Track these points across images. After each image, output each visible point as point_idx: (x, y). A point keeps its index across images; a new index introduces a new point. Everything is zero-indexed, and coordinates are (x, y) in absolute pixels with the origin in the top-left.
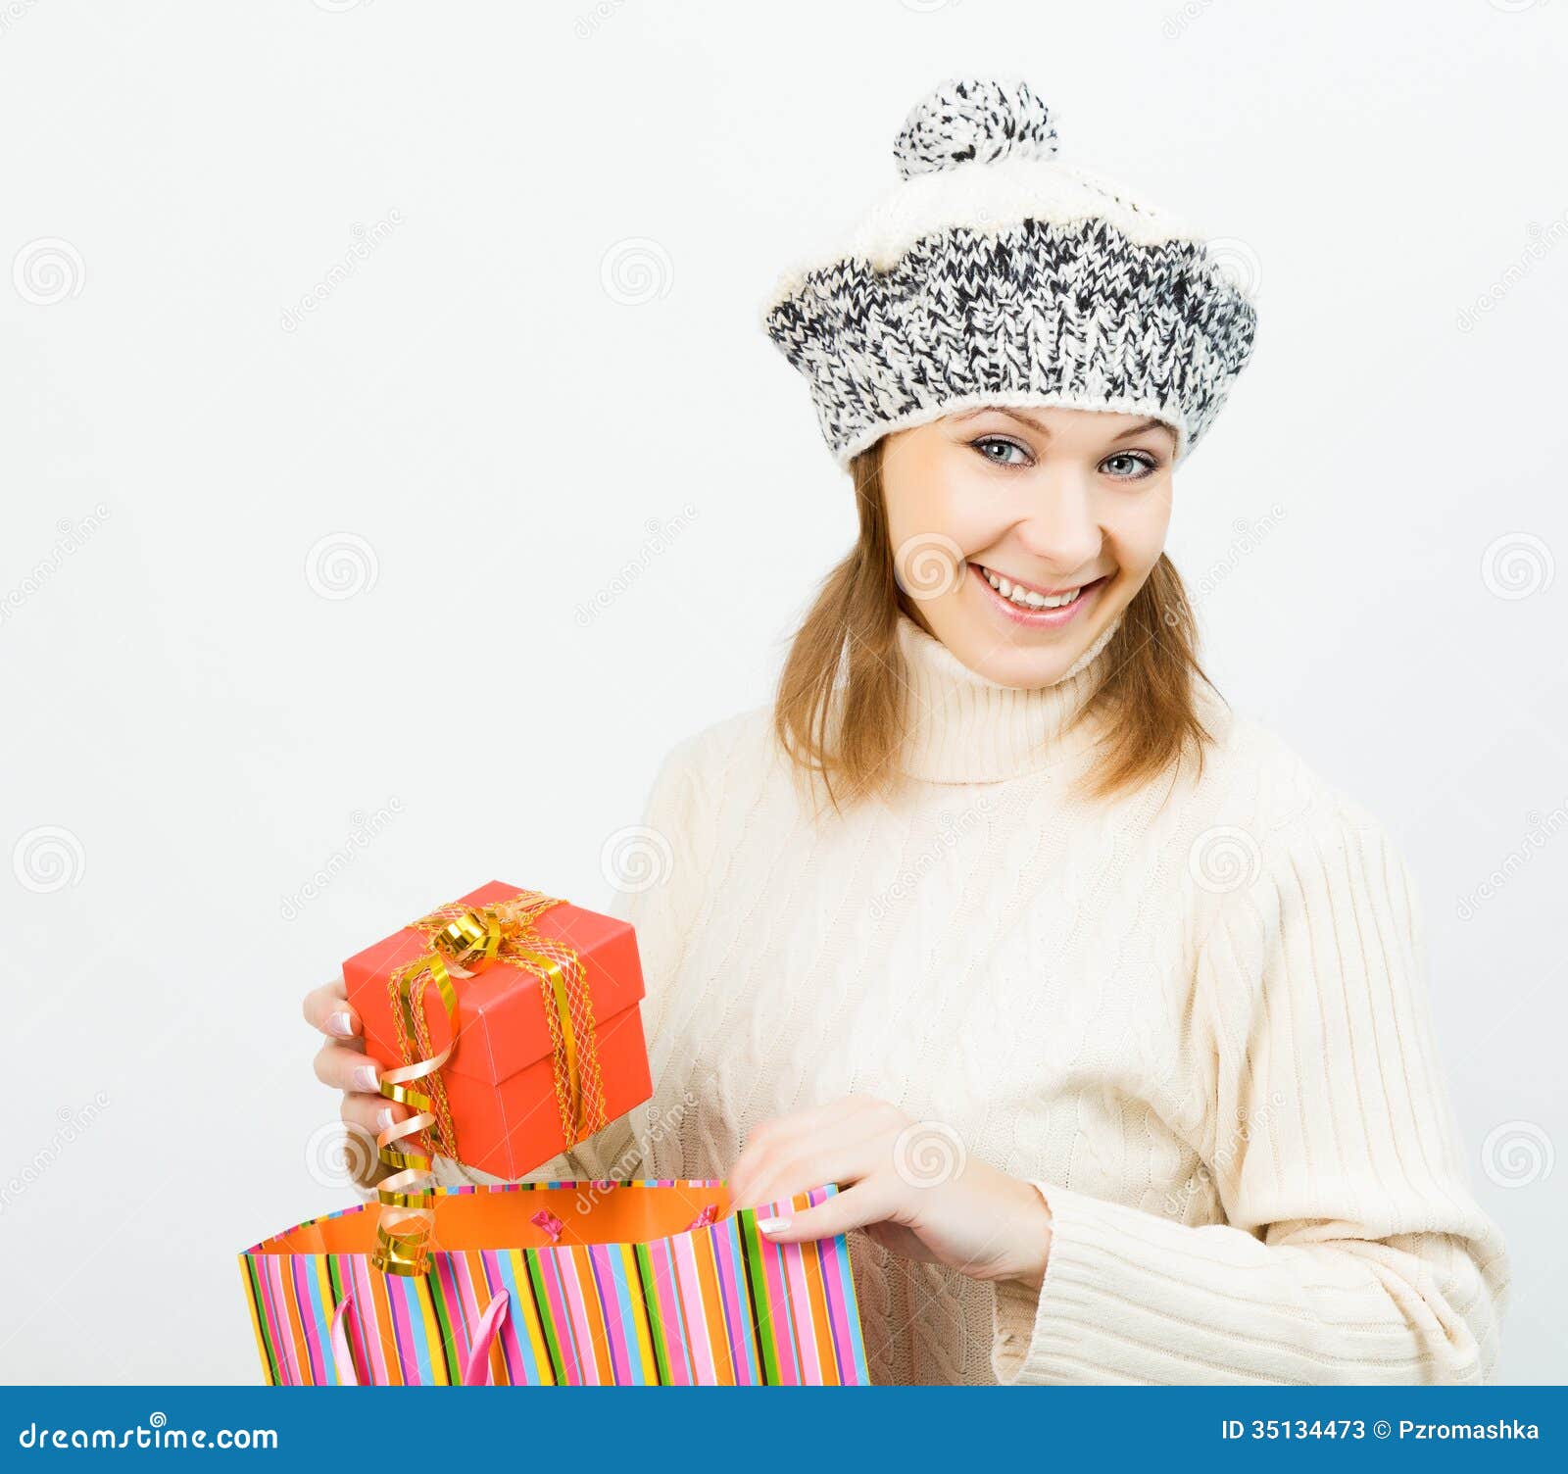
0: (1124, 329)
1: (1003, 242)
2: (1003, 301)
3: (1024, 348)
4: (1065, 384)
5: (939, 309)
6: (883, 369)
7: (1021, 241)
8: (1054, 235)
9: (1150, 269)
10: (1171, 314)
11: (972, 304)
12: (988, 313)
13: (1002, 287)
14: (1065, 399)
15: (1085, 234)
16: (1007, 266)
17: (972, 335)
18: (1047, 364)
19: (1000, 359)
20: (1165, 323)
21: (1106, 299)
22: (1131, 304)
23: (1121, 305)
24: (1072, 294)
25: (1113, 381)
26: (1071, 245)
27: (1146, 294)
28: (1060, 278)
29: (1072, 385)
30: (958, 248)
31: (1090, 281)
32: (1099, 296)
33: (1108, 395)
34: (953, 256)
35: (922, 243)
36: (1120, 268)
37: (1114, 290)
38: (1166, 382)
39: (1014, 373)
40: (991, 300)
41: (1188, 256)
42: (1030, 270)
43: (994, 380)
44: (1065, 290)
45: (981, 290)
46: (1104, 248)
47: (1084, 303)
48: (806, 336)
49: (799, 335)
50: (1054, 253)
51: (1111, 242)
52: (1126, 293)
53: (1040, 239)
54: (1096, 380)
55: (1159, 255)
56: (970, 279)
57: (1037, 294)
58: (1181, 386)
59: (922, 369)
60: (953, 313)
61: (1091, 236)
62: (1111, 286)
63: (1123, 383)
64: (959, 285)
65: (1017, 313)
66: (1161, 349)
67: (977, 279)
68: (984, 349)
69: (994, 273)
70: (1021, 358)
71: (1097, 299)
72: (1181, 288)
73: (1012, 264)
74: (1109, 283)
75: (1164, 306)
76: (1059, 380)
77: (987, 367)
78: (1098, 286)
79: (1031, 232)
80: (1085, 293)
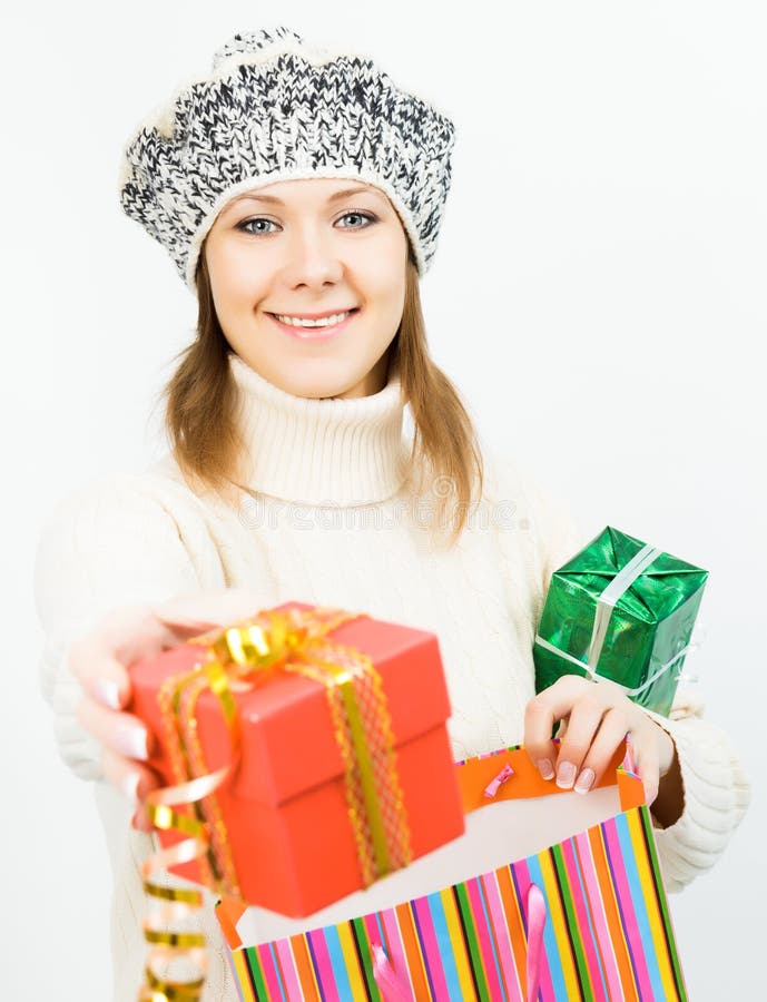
0: (318, 120)
1: (225, 83)
2: (233, 121)
3: (250, 148)
4: (281, 163)
5: (195, 140)
6: (176, 195)
7: (239, 81)
8: (261, 72)
9: (327, 77)
10: (358, 110)
11: (213, 129)
12: (225, 133)
13: (232, 114)
14: (285, 173)
15: (280, 65)
16: (230, 98)
17: (217, 150)
18: (266, 153)
19: (237, 160)
20: (353, 116)
21: (301, 103)
22: (320, 103)
23: (313, 105)
24: (278, 106)
25: (316, 155)
26: (273, 76)
27: (329, 95)
28: (270, 99)
29: (286, 163)
30: (199, 96)
31: (288, 95)
32: (295, 102)
33: (315, 165)
34: (197, 102)
35: (179, 103)
36: (306, 81)
37: (305, 95)
38: (359, 154)
39: (246, 165)
40: (225, 123)
41: (356, 66)
42: (249, 100)
43: (236, 174)
44: (273, 104)
45: (216, 118)
46: (293, 70)
47: (287, 110)
48: (143, 203)
49: (139, 204)
50: (263, 84)
51: (297, 65)
52: (314, 96)
53: (252, 78)
54: (303, 157)
55: (333, 68)
56: (208, 113)
57: (256, 112)
58: (373, 157)
59: (195, 186)
60: (203, 140)
61: (284, 66)
62: (303, 92)
63: (323, 155)
64: (202, 120)
65: (244, 128)
66: (350, 132)
67: (212, 112)
68: (227, 156)
69: (223, 105)
70: (249, 155)
71: (294, 104)
72: (359, 91)
73: (234, 96)
74: (300, 91)
75: (349, 104)
76: (276, 161)
77: (230, 167)
78: (294, 96)
79: (244, 74)
80: (286, 103)
